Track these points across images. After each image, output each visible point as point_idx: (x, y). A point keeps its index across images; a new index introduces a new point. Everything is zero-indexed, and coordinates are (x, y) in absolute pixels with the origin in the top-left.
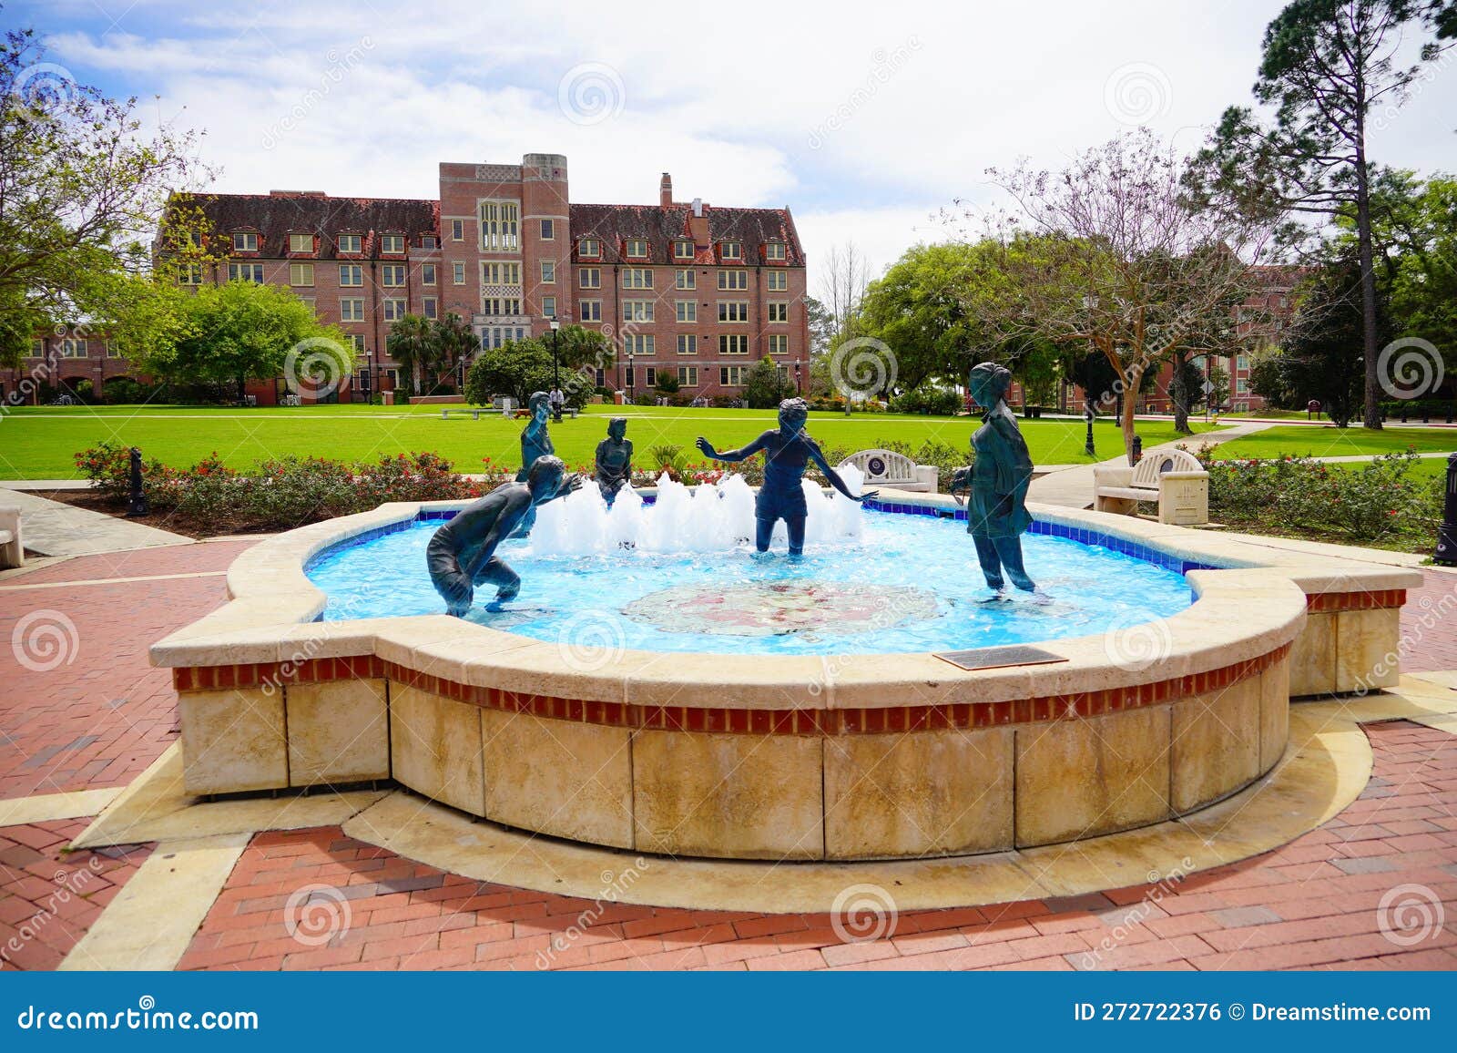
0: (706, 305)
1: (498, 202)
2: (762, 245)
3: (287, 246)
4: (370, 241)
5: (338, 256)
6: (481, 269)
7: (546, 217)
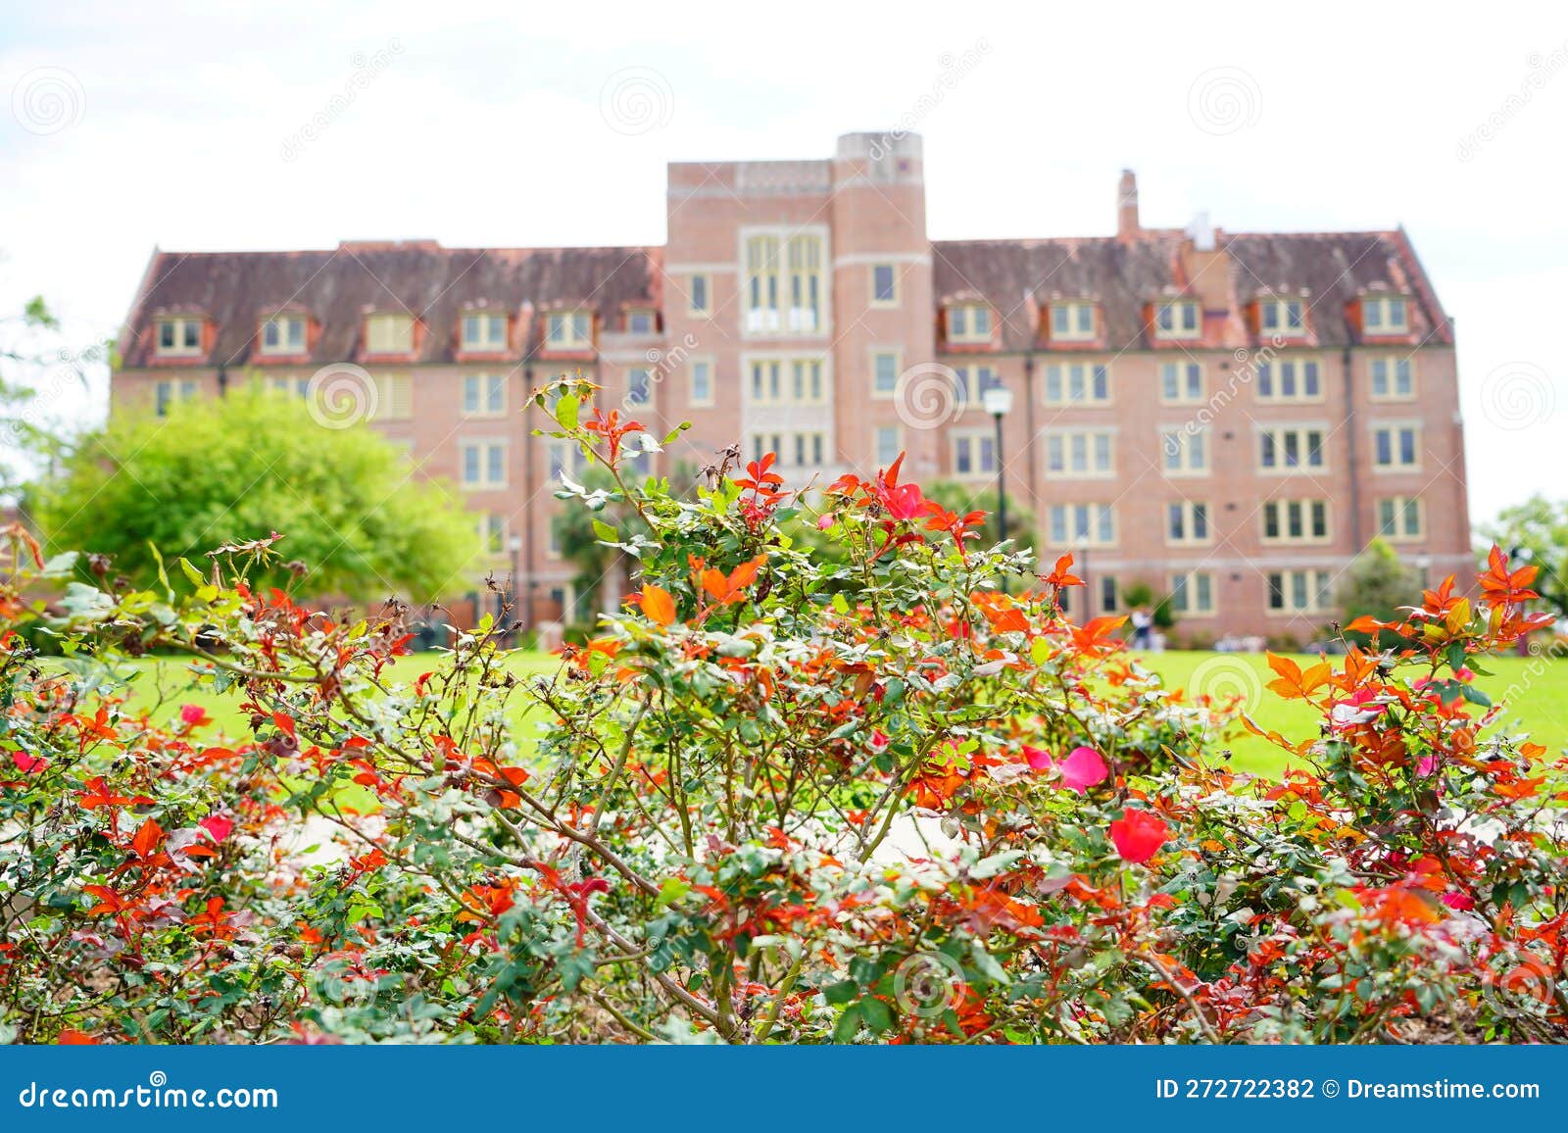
0: (1228, 436)
1: (782, 232)
2: (1352, 303)
3: (360, 341)
4: (523, 326)
5: (459, 356)
6: (747, 373)
7: (884, 259)
